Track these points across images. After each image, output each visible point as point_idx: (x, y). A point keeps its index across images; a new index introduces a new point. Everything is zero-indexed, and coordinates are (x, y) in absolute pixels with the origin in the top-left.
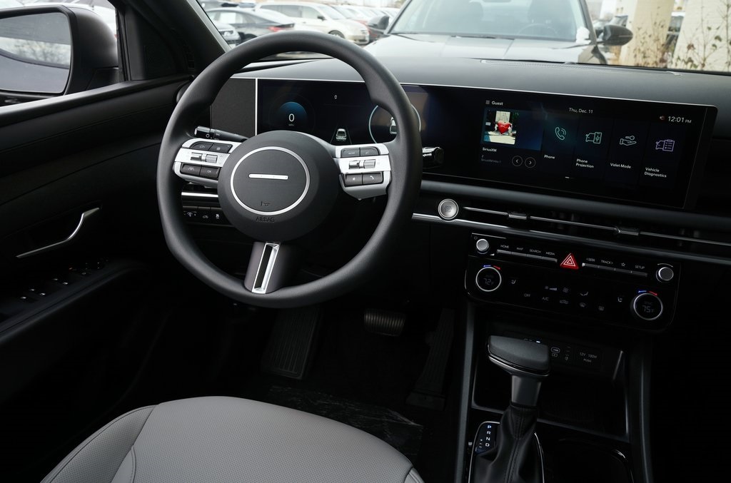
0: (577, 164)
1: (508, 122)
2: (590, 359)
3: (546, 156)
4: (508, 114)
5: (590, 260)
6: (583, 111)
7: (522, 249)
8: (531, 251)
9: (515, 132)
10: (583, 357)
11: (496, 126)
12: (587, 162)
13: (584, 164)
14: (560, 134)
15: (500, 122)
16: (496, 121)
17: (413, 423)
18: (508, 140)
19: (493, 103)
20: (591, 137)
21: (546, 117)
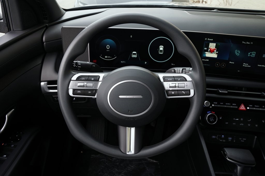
0: (243, 65)
1: (214, 48)
2: (243, 140)
3: (230, 62)
4: (215, 44)
5: (250, 106)
6: (248, 43)
7: (222, 103)
8: (226, 104)
9: (217, 52)
10: (241, 140)
11: (209, 49)
12: (248, 64)
13: (247, 65)
14: (237, 53)
15: (211, 48)
16: (209, 47)
17: (155, 161)
18: (214, 55)
19: (209, 39)
20: (251, 54)
21: (232, 45)
